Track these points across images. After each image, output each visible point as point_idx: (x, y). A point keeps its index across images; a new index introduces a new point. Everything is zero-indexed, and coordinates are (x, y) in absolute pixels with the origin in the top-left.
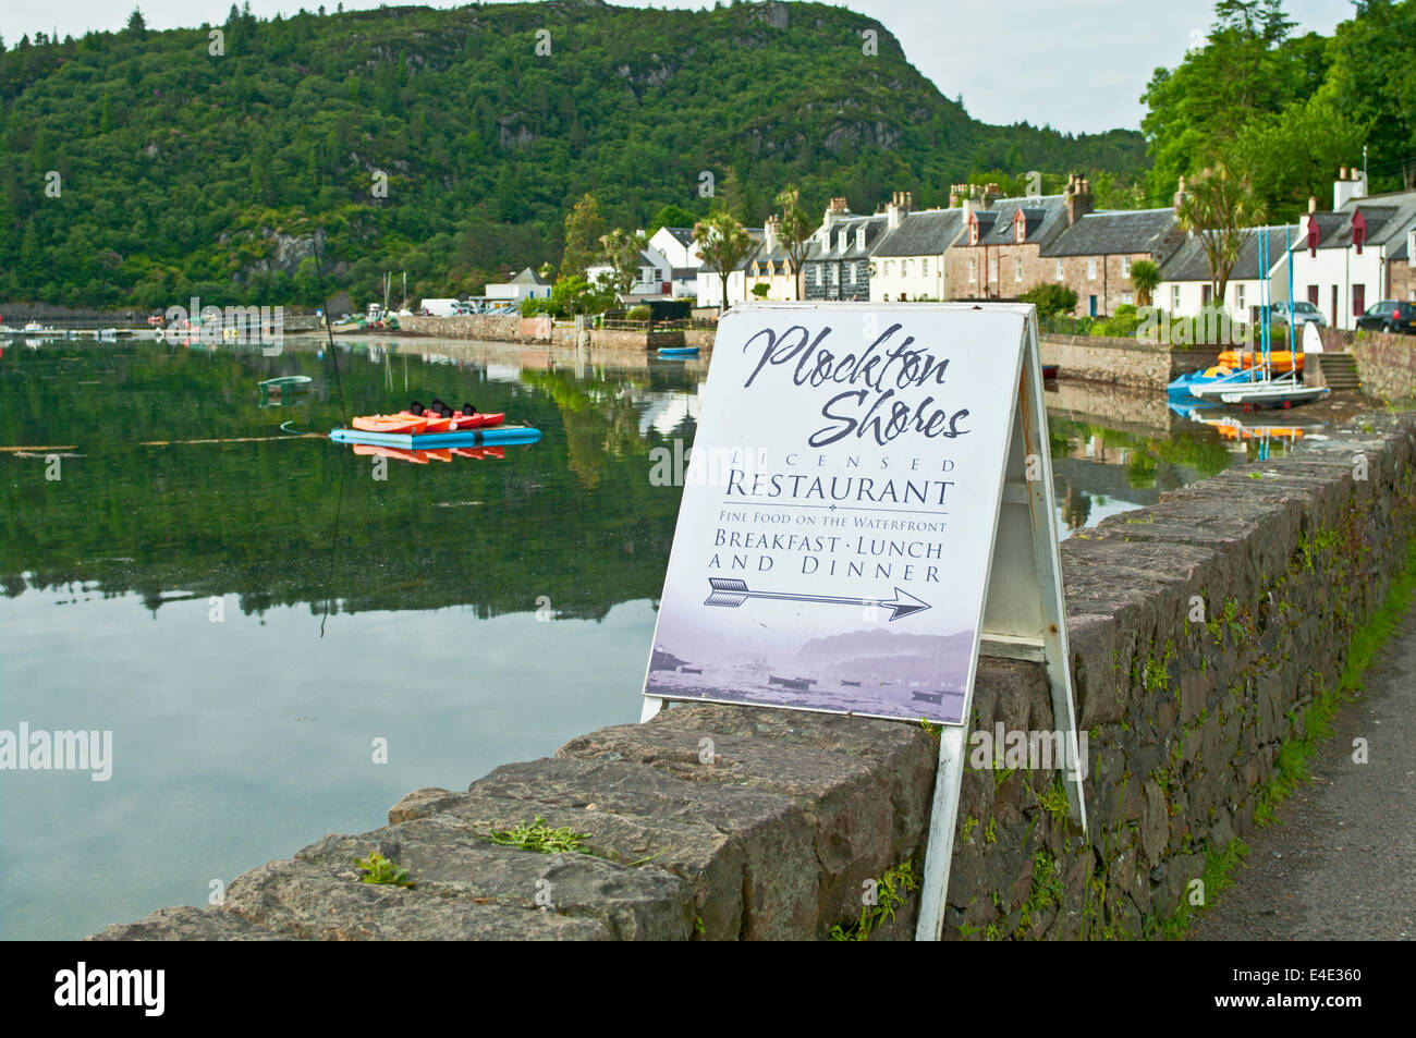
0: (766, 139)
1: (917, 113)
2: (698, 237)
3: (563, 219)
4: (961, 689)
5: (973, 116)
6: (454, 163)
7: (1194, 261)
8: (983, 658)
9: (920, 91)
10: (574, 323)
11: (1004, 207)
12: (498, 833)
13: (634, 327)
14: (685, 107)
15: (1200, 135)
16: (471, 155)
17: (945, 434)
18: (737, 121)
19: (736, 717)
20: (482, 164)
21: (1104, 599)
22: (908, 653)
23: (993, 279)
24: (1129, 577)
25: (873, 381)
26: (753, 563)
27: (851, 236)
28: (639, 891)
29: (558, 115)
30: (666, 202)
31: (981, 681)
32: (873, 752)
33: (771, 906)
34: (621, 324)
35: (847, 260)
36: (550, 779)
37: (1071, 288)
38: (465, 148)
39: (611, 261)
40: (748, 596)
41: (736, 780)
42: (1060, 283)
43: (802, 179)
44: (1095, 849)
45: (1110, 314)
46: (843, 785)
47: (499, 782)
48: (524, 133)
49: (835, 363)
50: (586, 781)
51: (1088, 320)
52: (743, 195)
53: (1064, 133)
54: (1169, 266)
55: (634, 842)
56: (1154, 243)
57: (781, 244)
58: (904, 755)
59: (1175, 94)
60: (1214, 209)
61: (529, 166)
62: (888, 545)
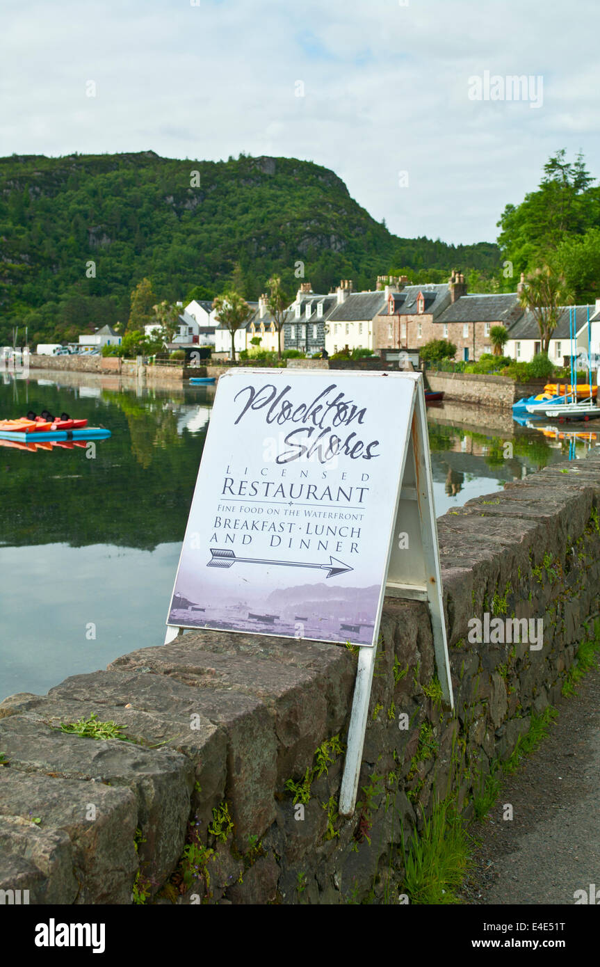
0: (260, 245)
1: (356, 230)
2: (216, 307)
3: (130, 294)
4: (372, 623)
5: (392, 231)
6: (59, 257)
7: (529, 327)
8: (387, 599)
9: (359, 216)
10: (136, 361)
11: (411, 291)
12: (66, 725)
13: (174, 364)
14: (209, 223)
15: (534, 248)
16: (70, 252)
17: (364, 457)
18: (242, 233)
19: (226, 641)
20: (77, 257)
21: (466, 557)
22: (337, 599)
23: (404, 336)
24: (483, 541)
25: (317, 422)
26: (238, 540)
27: (314, 308)
28: (157, 766)
29: (127, 227)
30: (197, 284)
31: (386, 615)
32: (314, 666)
33: (246, 771)
34: (166, 362)
35: (311, 323)
36: (102, 686)
37: (453, 343)
38: (67, 247)
39: (160, 322)
40: (235, 561)
41: (224, 686)
42: (445, 339)
43: (283, 270)
44: (459, 718)
45: (477, 360)
46: (294, 689)
47: (68, 688)
48: (105, 238)
49: (293, 409)
50: (126, 687)
51: (463, 363)
52: (246, 280)
53: (449, 244)
54: (514, 330)
55: (156, 731)
56: (505, 315)
57: (269, 312)
58: (335, 667)
59: (519, 221)
60: (543, 293)
61: (108, 259)
62: (326, 528)
